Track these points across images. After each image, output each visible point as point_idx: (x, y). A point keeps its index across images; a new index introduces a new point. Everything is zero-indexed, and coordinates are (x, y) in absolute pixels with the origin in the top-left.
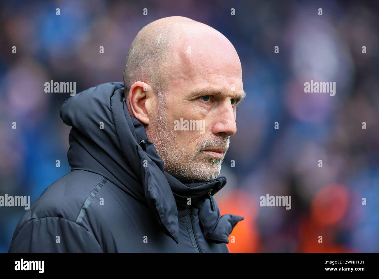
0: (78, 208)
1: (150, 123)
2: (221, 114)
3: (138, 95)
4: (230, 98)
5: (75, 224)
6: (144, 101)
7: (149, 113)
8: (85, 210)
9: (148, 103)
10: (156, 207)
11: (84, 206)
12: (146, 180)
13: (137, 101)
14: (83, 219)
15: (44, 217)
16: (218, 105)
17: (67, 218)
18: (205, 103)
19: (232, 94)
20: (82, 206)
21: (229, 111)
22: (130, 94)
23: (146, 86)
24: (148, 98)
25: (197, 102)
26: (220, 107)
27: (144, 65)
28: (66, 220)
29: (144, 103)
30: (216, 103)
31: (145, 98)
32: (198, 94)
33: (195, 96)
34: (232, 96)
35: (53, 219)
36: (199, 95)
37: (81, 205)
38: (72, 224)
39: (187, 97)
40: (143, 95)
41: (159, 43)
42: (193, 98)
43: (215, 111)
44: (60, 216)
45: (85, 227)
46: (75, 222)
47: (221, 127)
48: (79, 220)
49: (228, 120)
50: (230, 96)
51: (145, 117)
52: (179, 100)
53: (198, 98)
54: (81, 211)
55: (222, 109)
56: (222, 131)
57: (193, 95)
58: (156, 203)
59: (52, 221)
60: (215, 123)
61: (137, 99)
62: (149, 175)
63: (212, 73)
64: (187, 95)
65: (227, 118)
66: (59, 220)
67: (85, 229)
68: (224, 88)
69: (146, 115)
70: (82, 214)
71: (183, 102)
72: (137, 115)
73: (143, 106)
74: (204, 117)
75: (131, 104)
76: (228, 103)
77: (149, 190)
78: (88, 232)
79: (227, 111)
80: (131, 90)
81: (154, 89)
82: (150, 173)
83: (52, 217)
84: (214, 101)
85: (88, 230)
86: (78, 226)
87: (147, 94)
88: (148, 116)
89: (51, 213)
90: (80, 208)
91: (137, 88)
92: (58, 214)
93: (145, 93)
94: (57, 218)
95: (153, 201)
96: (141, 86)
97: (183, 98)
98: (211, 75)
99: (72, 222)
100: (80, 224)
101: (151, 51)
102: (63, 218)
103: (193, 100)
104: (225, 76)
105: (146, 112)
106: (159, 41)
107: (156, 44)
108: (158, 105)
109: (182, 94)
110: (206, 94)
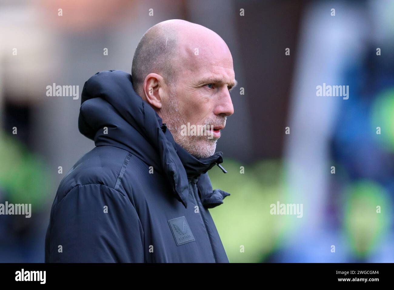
0: (116, 178)
1: (162, 108)
2: (220, 98)
3: (152, 84)
4: (227, 85)
5: (114, 190)
6: (157, 89)
7: (162, 99)
8: (121, 179)
9: (161, 91)
10: (174, 178)
11: (119, 176)
12: (164, 156)
14: (120, 186)
16: (218, 91)
17: (107, 185)
18: (209, 90)
19: (229, 82)
21: (227, 96)
22: (145, 84)
23: (159, 77)
24: (160, 87)
25: (202, 89)
26: (219, 93)
27: (156, 60)
28: (107, 187)
29: (158, 91)
30: (216, 89)
32: (204, 83)
33: (201, 84)
34: (229, 84)
35: (96, 185)
37: (117, 175)
40: (156, 84)
41: (168, 41)
43: (216, 96)
44: (102, 183)
45: (121, 193)
46: (114, 188)
47: (221, 109)
48: (117, 186)
49: (227, 103)
50: (227, 83)
51: (158, 102)
52: (188, 88)
53: (204, 86)
54: (118, 180)
55: (222, 94)
58: (174, 175)
59: (96, 187)
60: (216, 106)
61: (152, 87)
62: (167, 151)
64: (194, 83)
66: (101, 186)
68: (224, 77)
69: (159, 101)
70: (119, 182)
71: (191, 89)
72: (151, 101)
73: (156, 93)
76: (226, 90)
77: (167, 164)
79: (225, 96)
80: (146, 80)
81: (164, 79)
82: (167, 150)
84: (214, 87)
85: (124, 195)
86: (117, 192)
87: (159, 83)
88: (161, 102)
89: (94, 180)
91: (150, 78)
92: (100, 181)
93: (157, 82)
94: (99, 185)
95: (172, 173)
96: (155, 77)
98: (213, 66)
99: (112, 189)
100: (118, 190)
101: (161, 48)
102: (103, 184)
103: (199, 87)
104: (224, 67)
105: (159, 98)
106: (167, 39)
107: (165, 42)
108: (169, 92)
109: (190, 82)
110: (210, 82)
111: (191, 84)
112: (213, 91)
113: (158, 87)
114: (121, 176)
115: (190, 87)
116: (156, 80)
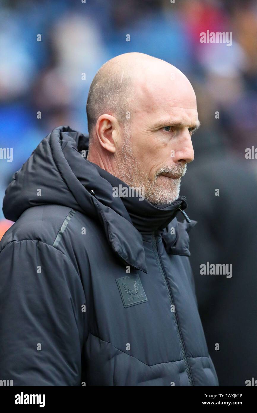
0: (55, 233)
1: (116, 152)
2: (180, 142)
3: (105, 126)
4: (188, 128)
5: (53, 247)
6: (111, 131)
7: (115, 143)
8: (62, 234)
9: (114, 133)
11: (60, 231)
13: (104, 132)
14: (60, 243)
15: (25, 240)
16: (177, 135)
17: (45, 241)
18: (167, 133)
19: (190, 124)
20: (59, 231)
21: (187, 140)
22: (97, 126)
23: (112, 118)
24: (114, 129)
25: (159, 133)
26: (179, 136)
28: (44, 244)
29: (111, 133)
30: (175, 132)
31: (111, 128)
32: (160, 126)
33: (157, 127)
34: (189, 126)
35: (32, 241)
36: (162, 127)
37: (57, 230)
38: (49, 246)
39: (150, 128)
40: (109, 126)
41: (123, 79)
42: (156, 129)
43: (175, 140)
44: (39, 240)
45: (60, 250)
46: (52, 245)
47: (180, 155)
49: (187, 148)
50: (188, 126)
51: (111, 146)
52: (143, 131)
53: (161, 129)
54: (58, 236)
55: (181, 138)
56: (183, 159)
57: (156, 127)
61: (103, 131)
63: (173, 106)
64: (150, 126)
65: (186, 146)
66: (37, 243)
67: (61, 252)
68: (183, 119)
69: (112, 145)
70: (58, 238)
71: (147, 133)
72: (104, 145)
73: (109, 137)
74: (166, 146)
75: (98, 135)
76: (186, 133)
78: (64, 255)
79: (186, 139)
80: (98, 122)
83: (32, 240)
84: (174, 130)
85: (63, 254)
86: (55, 249)
87: (113, 126)
88: (115, 146)
89: (31, 236)
90: (57, 232)
91: (103, 120)
92: (37, 237)
93: (111, 124)
94: (36, 241)
96: (107, 118)
97: (146, 129)
98: (171, 107)
99: (49, 245)
100: (57, 248)
101: (115, 86)
102: (41, 241)
103: (156, 131)
104: (184, 108)
105: (112, 141)
106: (122, 77)
107: (120, 80)
108: (123, 135)
109: (146, 125)
110: (168, 125)
111: (146, 128)
112: (172, 134)
113: (112, 129)
114: (62, 230)
115: (146, 130)
116: (109, 122)
